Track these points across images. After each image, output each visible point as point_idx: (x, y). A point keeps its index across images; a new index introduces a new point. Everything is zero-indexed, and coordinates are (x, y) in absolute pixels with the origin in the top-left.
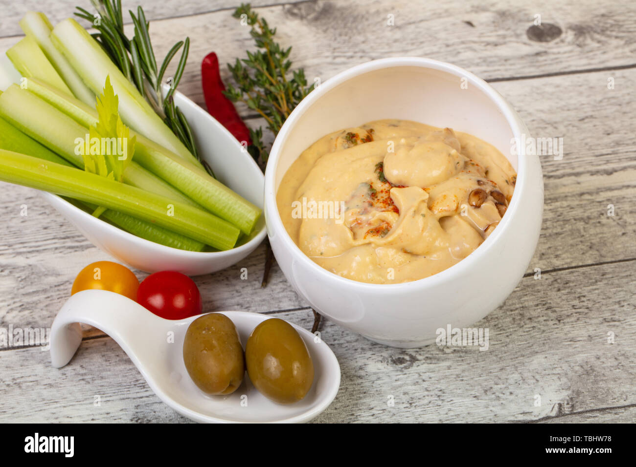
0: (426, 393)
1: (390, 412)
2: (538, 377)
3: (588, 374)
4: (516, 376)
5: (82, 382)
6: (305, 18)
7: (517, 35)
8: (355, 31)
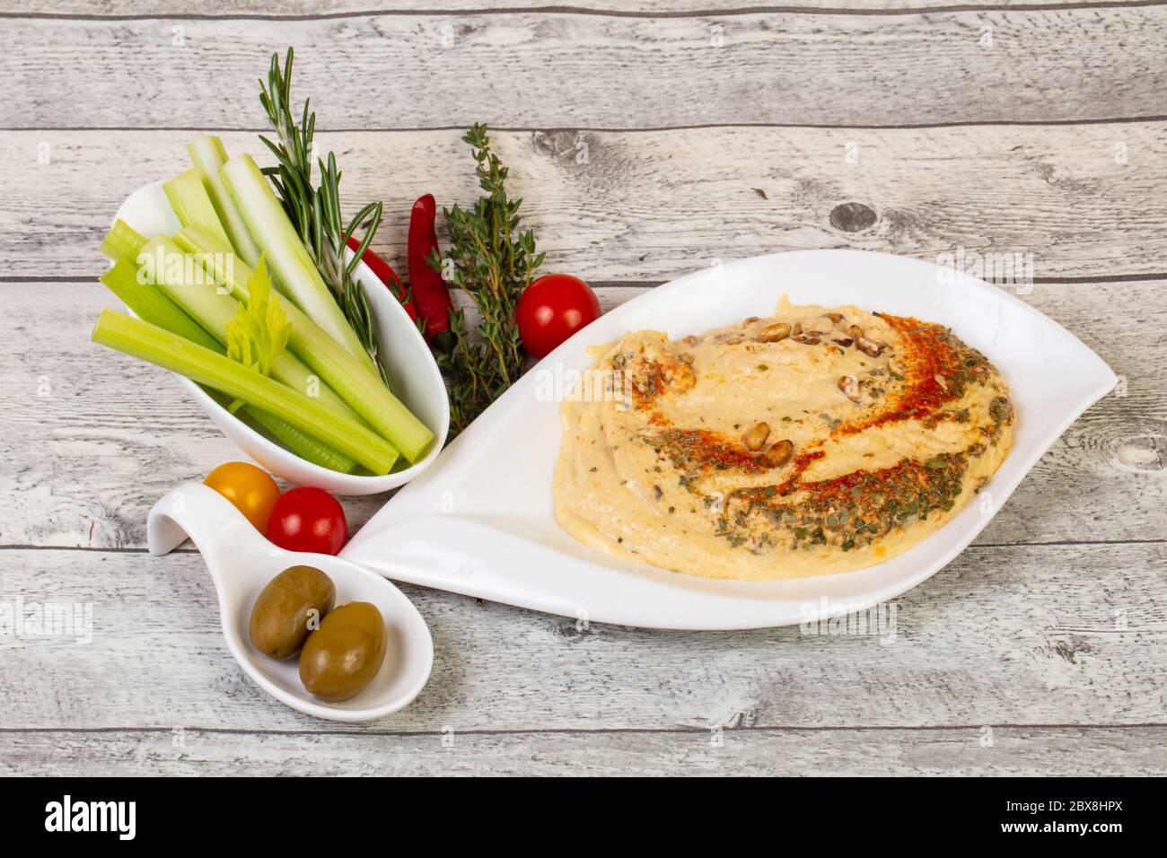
0: (592, 676)
1: (543, 694)
2: (725, 677)
3: (784, 683)
4: (701, 672)
5: (195, 604)
6: (557, 154)
7: (818, 218)
8: (615, 182)
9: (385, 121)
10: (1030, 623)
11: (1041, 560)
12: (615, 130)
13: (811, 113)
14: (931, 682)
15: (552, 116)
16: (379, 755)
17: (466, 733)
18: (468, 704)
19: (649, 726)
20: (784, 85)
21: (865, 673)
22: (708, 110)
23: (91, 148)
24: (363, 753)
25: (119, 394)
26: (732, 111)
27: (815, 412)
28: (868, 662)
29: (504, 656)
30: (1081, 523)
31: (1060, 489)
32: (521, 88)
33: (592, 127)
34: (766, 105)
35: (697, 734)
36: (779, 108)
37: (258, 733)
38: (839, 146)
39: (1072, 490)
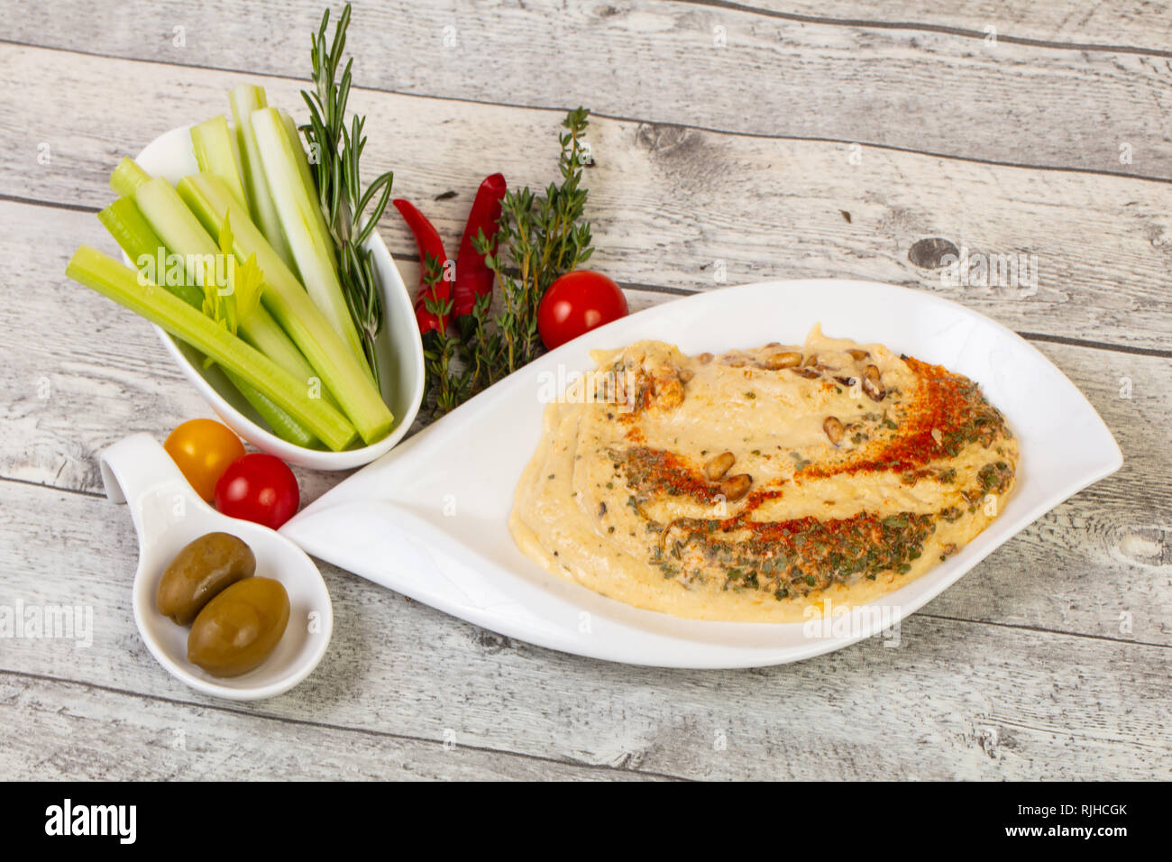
0: (494, 691)
1: (439, 701)
2: (628, 714)
3: (686, 729)
4: (606, 704)
6: (657, 149)
7: (897, 248)
8: (705, 185)
9: (496, 93)
10: (961, 707)
11: (998, 643)
12: (724, 133)
13: (930, 140)
14: (837, 753)
15: (665, 111)
16: (255, 739)
17: (349, 729)
18: (361, 700)
19: (533, 752)
20: (913, 108)
21: (772, 732)
22: (825, 124)
23: (201, 87)
24: (241, 733)
25: (138, 336)
26: (848, 127)
27: (787, 449)
28: (780, 721)
29: (415, 657)
30: (1056, 610)
31: (1046, 570)
32: (643, 77)
33: (702, 125)
34: (886, 126)
35: (578, 768)
36: (896, 129)
37: (145, 697)
38: (947, 178)
39: (1059, 573)
